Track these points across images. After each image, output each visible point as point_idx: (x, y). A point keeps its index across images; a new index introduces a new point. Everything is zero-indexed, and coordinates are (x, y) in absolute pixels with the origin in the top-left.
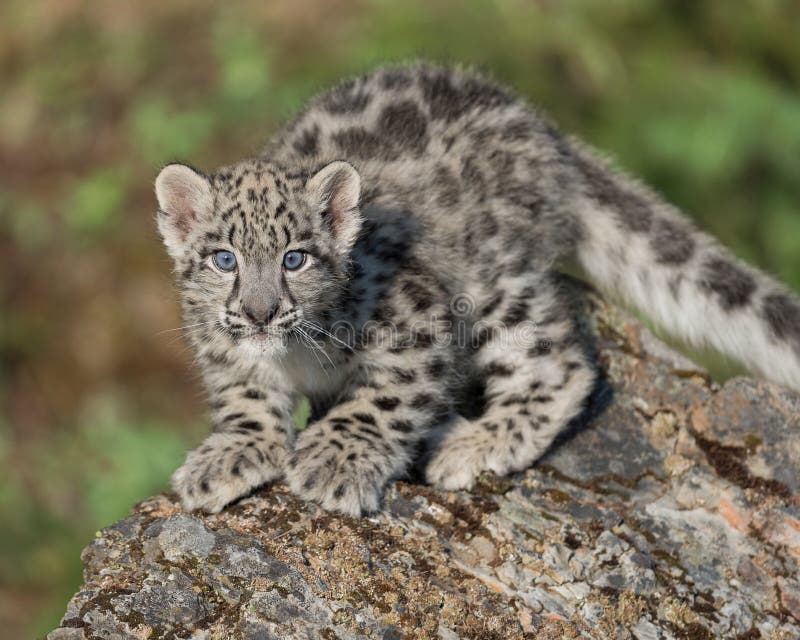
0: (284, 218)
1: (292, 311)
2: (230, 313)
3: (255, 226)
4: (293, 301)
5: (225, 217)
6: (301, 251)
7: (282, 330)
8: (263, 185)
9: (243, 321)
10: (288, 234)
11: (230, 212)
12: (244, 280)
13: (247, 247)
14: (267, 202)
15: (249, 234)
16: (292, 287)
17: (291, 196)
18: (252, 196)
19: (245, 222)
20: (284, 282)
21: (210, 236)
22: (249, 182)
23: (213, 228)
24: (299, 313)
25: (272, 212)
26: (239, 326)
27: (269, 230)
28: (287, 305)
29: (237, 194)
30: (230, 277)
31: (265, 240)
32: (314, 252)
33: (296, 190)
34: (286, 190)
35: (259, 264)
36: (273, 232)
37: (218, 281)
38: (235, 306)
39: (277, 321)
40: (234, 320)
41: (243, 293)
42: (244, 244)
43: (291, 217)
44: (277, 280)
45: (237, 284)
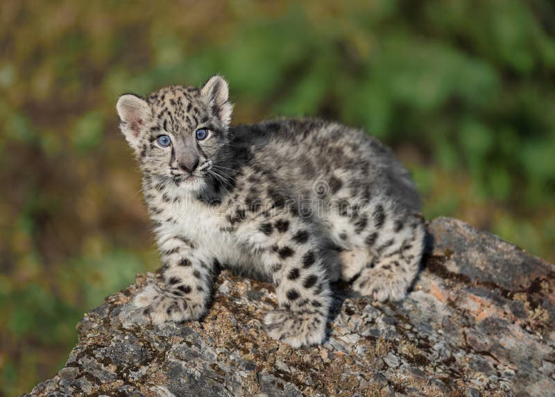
0: (192, 111)
1: (206, 162)
2: (173, 169)
3: (178, 118)
4: (206, 157)
5: (159, 117)
6: (205, 128)
7: (203, 173)
8: (177, 96)
9: (180, 172)
10: (196, 120)
11: (162, 113)
12: (177, 150)
13: (175, 130)
14: (181, 104)
15: (175, 123)
16: (204, 149)
17: (194, 100)
18: (173, 102)
19: (171, 117)
20: (199, 146)
21: (153, 129)
22: (169, 96)
23: (154, 124)
24: (210, 162)
25: (185, 110)
26: (179, 175)
27: (186, 118)
28: (203, 159)
29: (164, 104)
30: (169, 149)
31: (185, 125)
32: (211, 128)
33: (195, 96)
34: (191, 97)
35: (184, 138)
36: (188, 120)
37: (162, 154)
38: (175, 164)
39: (200, 168)
40: (175, 172)
41: (177, 156)
42: (173, 129)
43: (196, 110)
44: (195, 145)
45: (173, 152)
